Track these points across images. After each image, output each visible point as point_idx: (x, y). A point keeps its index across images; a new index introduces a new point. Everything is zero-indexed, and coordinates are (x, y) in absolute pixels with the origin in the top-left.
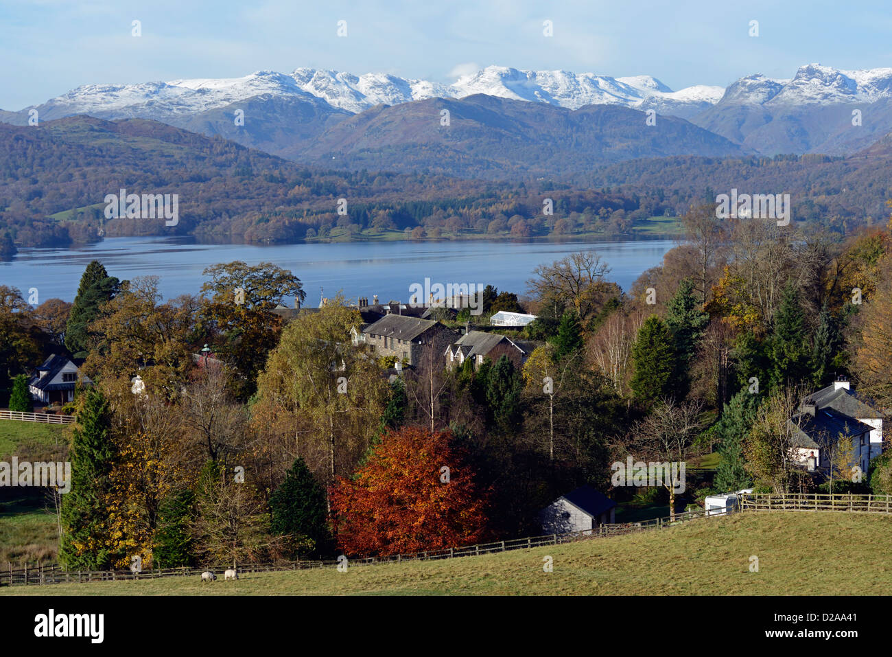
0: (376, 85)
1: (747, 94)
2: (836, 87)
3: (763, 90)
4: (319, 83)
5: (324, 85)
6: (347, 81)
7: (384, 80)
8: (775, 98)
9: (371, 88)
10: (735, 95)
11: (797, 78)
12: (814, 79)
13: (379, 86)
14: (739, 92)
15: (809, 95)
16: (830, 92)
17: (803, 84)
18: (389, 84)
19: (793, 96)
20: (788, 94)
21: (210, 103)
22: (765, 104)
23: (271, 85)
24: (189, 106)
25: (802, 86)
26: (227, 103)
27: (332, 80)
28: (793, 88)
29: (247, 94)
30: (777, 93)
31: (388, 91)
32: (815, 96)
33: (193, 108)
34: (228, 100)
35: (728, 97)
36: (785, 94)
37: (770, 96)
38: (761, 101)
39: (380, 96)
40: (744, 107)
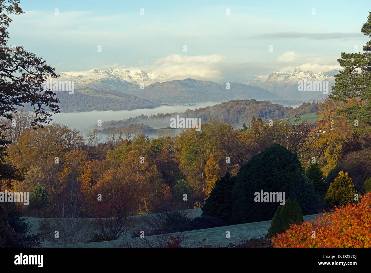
0: (137, 74)
1: (277, 78)
2: (309, 75)
3: (283, 76)
4: (116, 73)
5: (118, 74)
6: (126, 72)
7: (140, 72)
8: (287, 79)
9: (135, 75)
10: (273, 78)
11: (295, 71)
12: (301, 72)
13: (138, 74)
14: (274, 76)
15: (299, 78)
16: (307, 76)
17: (297, 74)
18: (142, 74)
19: (294, 78)
20: (292, 78)
21: (85, 81)
22: (284, 81)
23: (104, 74)
24: (77, 82)
25: (297, 75)
26: (91, 81)
27: (121, 72)
28: (294, 75)
29: (97, 78)
30: (287, 77)
31: (141, 76)
32: (302, 78)
33: (79, 83)
34: (91, 80)
35: (270, 79)
36: (291, 77)
37: (285, 79)
38: (282, 80)
39: (139, 78)
40: (276, 82)
